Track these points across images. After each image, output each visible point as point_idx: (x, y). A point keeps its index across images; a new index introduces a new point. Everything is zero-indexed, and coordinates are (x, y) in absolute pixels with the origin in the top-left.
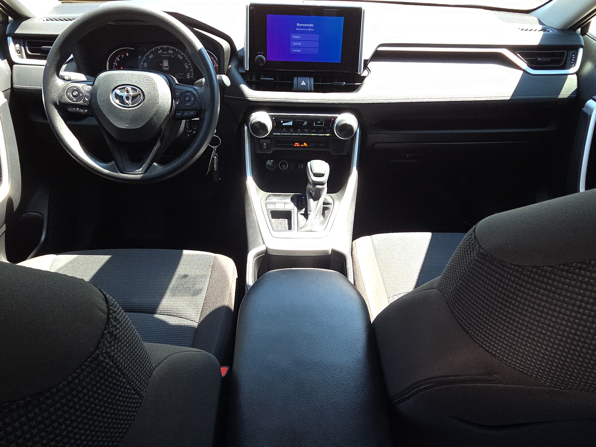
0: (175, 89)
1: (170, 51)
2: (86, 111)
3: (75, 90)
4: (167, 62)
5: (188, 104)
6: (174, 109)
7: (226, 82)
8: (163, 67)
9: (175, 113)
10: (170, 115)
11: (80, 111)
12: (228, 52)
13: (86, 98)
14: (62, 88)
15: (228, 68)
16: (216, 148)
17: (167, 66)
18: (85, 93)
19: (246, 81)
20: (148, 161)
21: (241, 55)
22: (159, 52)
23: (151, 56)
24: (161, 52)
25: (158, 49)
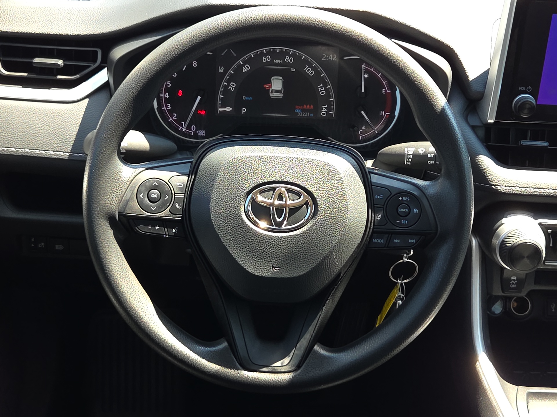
0: (373, 184)
2: (174, 231)
3: (155, 187)
4: (281, 81)
5: (403, 222)
6: (371, 229)
8: (270, 91)
9: (371, 238)
11: (161, 233)
13: (177, 204)
14: (128, 183)
17: (280, 89)
18: (175, 193)
21: (477, 90)
22: (263, 59)
23: (246, 68)
24: (269, 59)
25: (262, 54)
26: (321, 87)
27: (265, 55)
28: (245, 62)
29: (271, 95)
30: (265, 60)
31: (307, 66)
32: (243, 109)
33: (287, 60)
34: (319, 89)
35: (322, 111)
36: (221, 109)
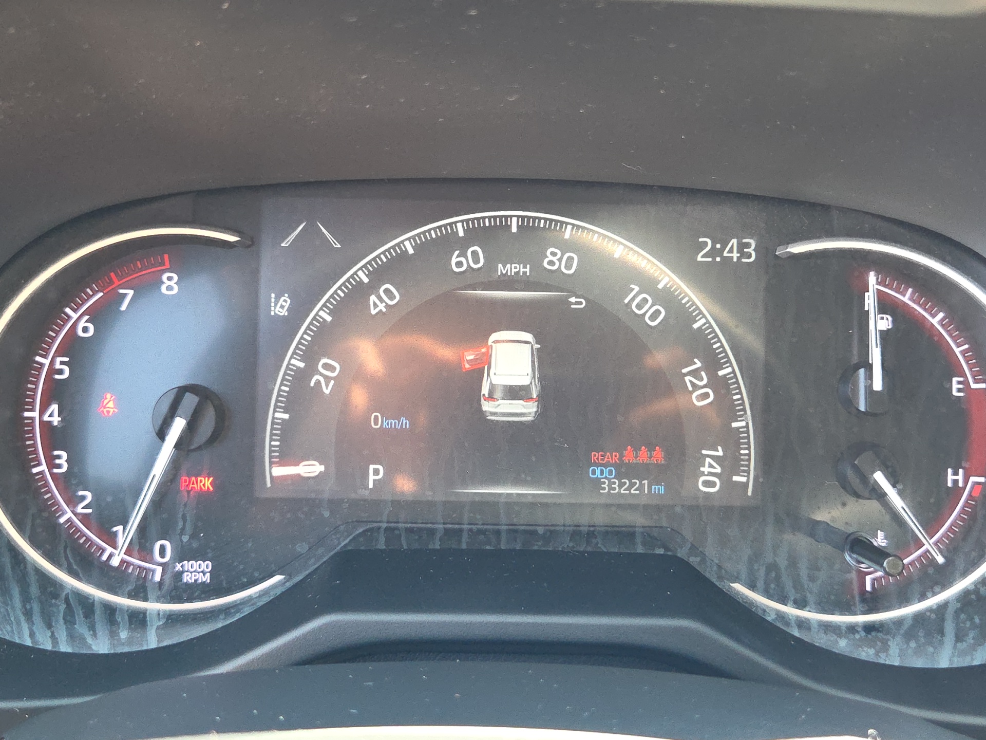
1: (554, 259)
8: (485, 390)
17: (525, 381)
22: (454, 260)
23: (381, 300)
24: (476, 260)
25: (448, 242)
26: (695, 373)
27: (463, 245)
28: (379, 275)
29: (487, 406)
30: (459, 264)
31: (637, 289)
32: (372, 467)
33: (551, 263)
34: (687, 379)
35: (703, 474)
36: (278, 471)
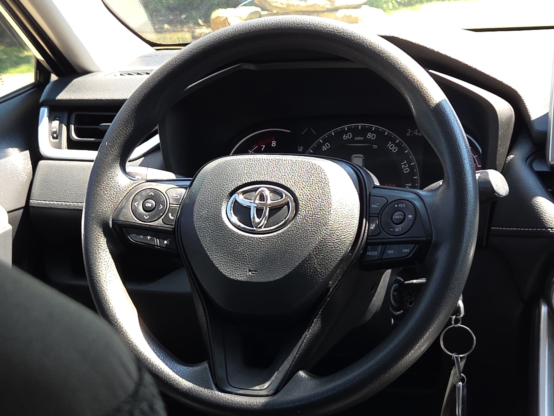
0: (370, 195)
1: (370, 136)
2: (166, 242)
3: (151, 197)
4: (361, 159)
5: (397, 230)
6: (364, 240)
7: (497, 185)
9: (365, 249)
10: (352, 254)
11: (152, 243)
12: (508, 123)
13: (170, 215)
14: (126, 192)
15: (506, 160)
16: (461, 358)
18: (170, 204)
19: (550, 190)
20: (286, 365)
21: (539, 129)
22: (344, 137)
23: (325, 147)
24: (350, 136)
25: (344, 132)
27: (347, 133)
28: (325, 141)
30: (345, 138)
31: (390, 143)
33: (369, 137)
34: (403, 166)
